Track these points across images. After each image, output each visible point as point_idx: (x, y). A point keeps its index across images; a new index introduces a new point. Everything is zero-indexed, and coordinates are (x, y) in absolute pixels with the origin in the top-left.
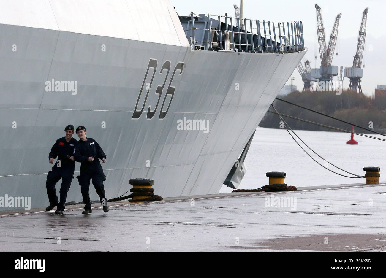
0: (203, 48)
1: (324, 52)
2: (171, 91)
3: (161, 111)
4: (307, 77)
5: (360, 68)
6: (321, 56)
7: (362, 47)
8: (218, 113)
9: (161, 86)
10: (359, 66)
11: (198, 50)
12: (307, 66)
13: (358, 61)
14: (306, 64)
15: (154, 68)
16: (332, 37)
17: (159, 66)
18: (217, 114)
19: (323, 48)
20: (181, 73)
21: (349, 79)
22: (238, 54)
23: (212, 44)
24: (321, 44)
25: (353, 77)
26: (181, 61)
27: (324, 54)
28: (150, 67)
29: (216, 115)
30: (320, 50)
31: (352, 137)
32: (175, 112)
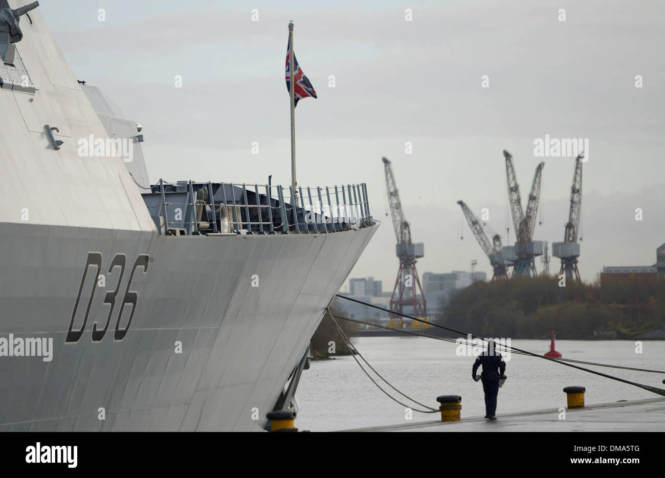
0: (183, 231)
1: (520, 221)
2: (131, 298)
3: (117, 328)
4: (497, 259)
5: (576, 242)
6: (516, 227)
7: (576, 211)
8: (220, 327)
9: (113, 292)
10: (574, 239)
11: (173, 235)
12: (497, 243)
13: (571, 232)
14: (496, 240)
15: (97, 266)
16: (532, 198)
17: (106, 262)
18: (219, 329)
19: (518, 215)
20: (145, 271)
21: (559, 260)
22: (244, 238)
23: (198, 225)
24: (515, 210)
25: (566, 256)
26: (144, 253)
27: (520, 224)
28: (90, 265)
29: (217, 331)
30: (514, 218)
31: (552, 346)
32: (142, 329)
